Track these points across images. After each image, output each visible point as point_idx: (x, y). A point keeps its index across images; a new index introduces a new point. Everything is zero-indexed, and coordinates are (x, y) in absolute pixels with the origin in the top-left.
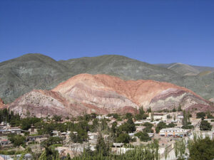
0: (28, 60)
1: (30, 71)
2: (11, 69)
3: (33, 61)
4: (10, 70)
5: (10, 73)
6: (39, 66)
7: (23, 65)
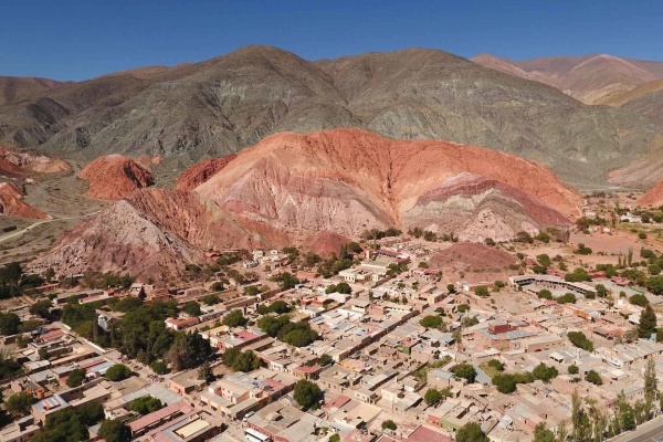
0: (239, 65)
1: (241, 91)
2: (200, 87)
3: (251, 68)
4: (196, 91)
5: (195, 98)
6: (261, 80)
7: (228, 78)
